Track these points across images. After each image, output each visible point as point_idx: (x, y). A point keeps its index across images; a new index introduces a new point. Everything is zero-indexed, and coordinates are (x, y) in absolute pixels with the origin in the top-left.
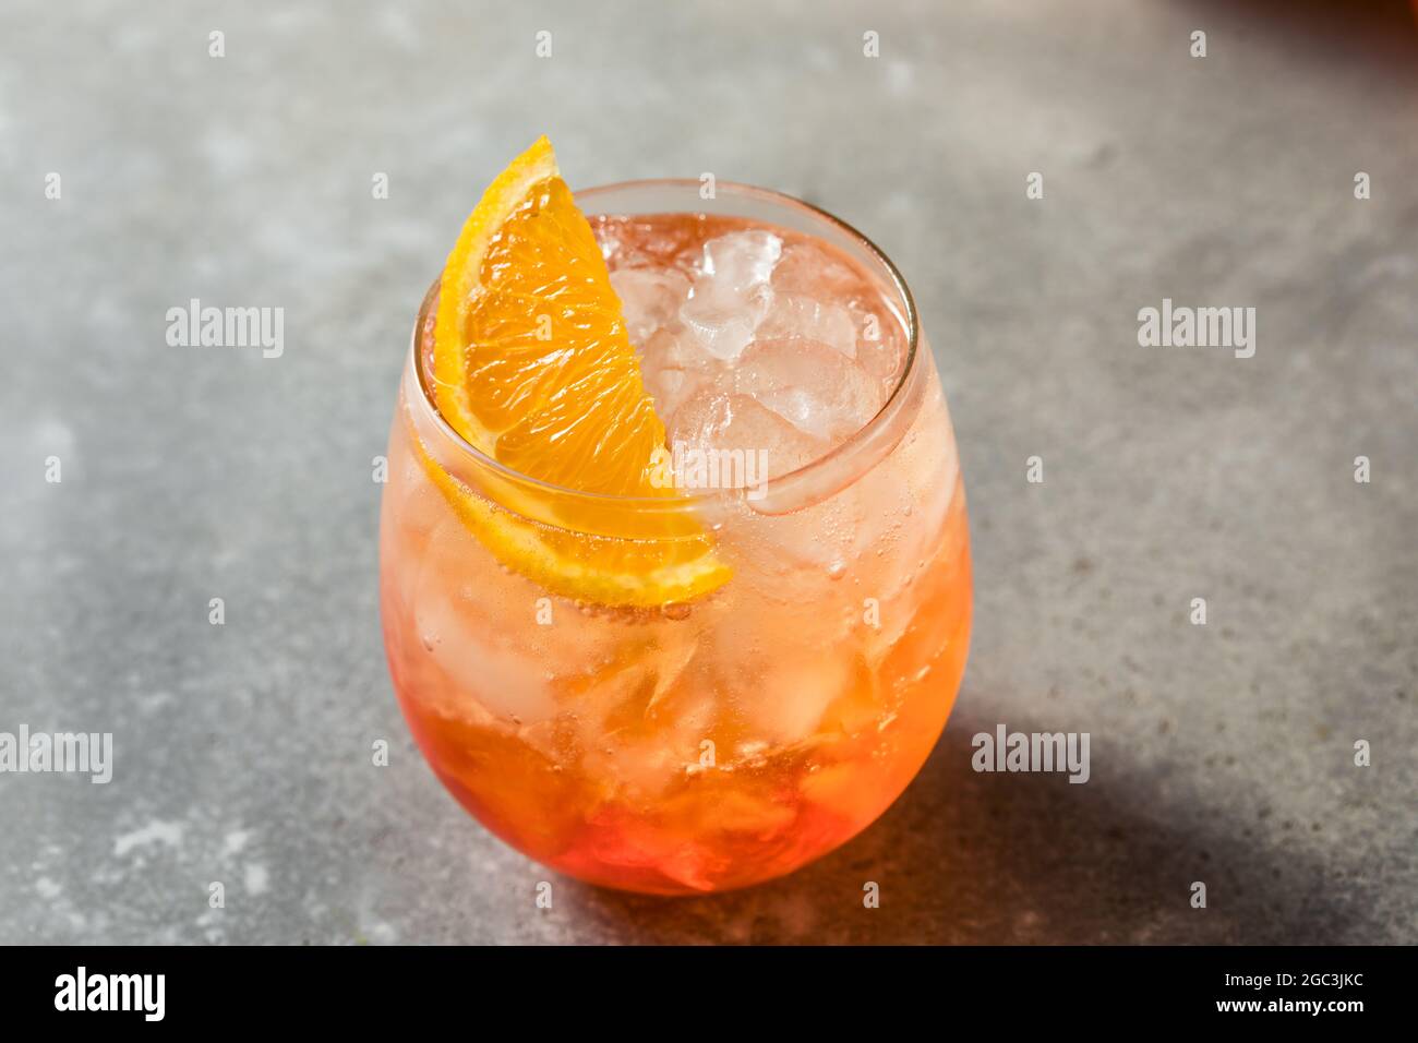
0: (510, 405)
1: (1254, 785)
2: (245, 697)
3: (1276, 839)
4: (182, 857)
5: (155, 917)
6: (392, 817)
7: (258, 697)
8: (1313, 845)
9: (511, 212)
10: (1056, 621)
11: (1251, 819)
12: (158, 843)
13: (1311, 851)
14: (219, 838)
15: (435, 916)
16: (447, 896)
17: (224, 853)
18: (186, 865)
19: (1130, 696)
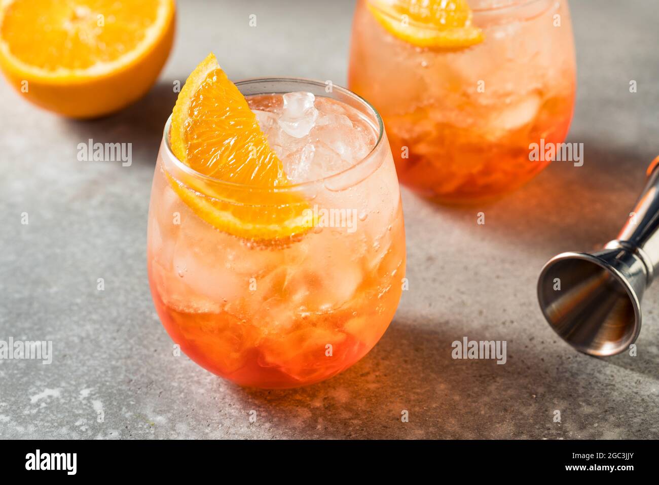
0: (210, 164)
1: (525, 330)
2: (76, 340)
3: (539, 348)
4: (62, 401)
5: (56, 424)
6: (153, 377)
7: (82, 340)
8: (555, 348)
9: (200, 86)
10: (424, 279)
11: (527, 342)
12: (50, 397)
13: (555, 351)
14: (78, 393)
15: (182, 411)
16: (185, 403)
17: (81, 397)
18: (64, 403)
19: (463, 304)
